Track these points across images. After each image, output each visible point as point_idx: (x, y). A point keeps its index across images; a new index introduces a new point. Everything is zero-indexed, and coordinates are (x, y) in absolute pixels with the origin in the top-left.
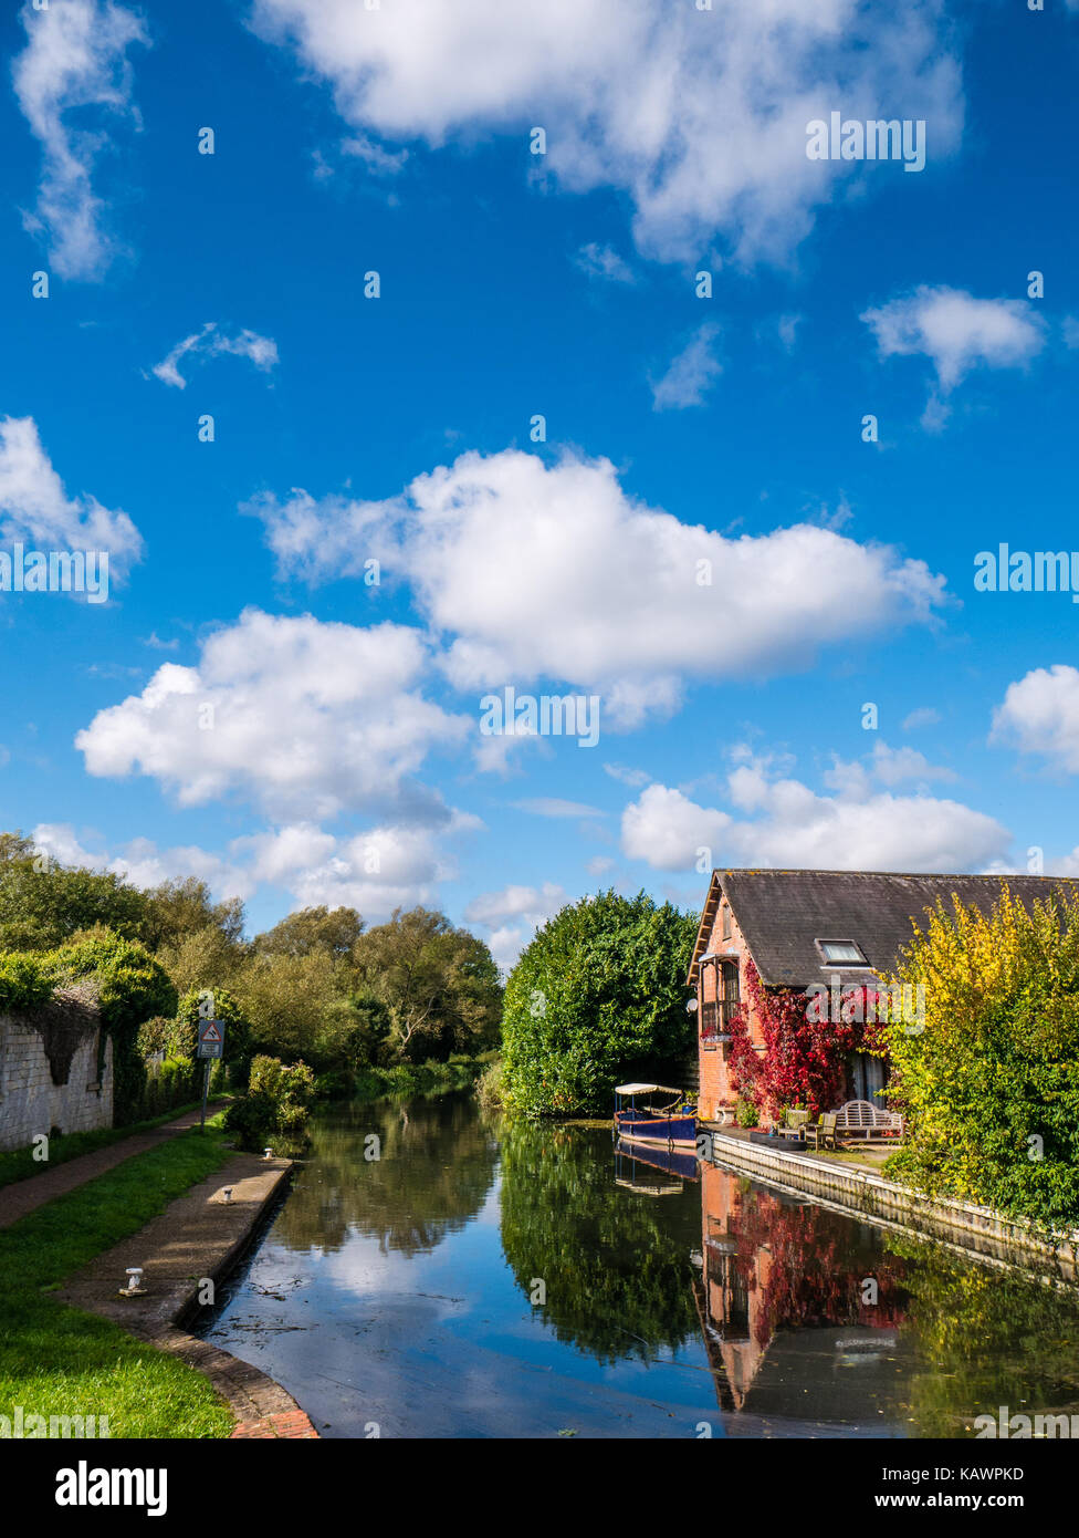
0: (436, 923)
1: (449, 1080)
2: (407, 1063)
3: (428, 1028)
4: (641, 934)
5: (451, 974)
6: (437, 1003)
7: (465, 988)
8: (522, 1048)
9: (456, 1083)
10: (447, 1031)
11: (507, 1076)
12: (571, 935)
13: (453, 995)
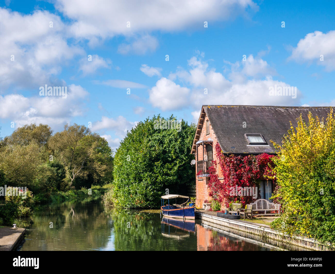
0: (83, 131)
1: (91, 196)
2: (73, 189)
3: (82, 175)
4: (172, 133)
5: (91, 153)
6: (85, 164)
7: (97, 158)
8: (122, 181)
9: (94, 197)
10: (90, 176)
11: (116, 193)
12: (142, 134)
13: (92, 161)
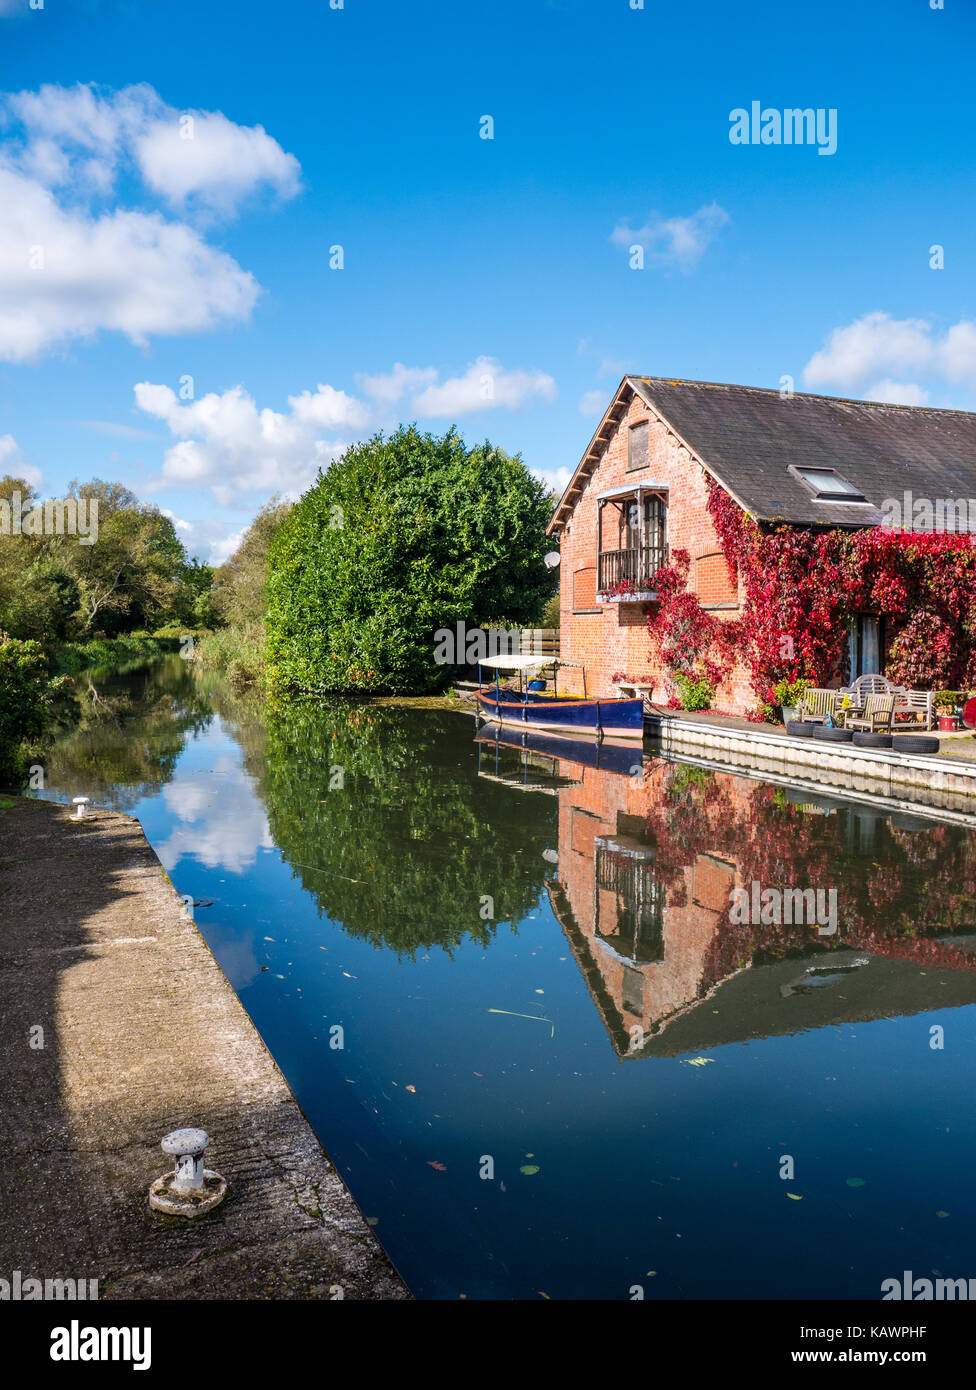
0: (117, 496)
1: (143, 654)
2: (102, 638)
3: (115, 603)
5: (138, 549)
6: (121, 579)
7: (151, 564)
8: (301, 615)
10: (135, 606)
11: (275, 648)
13: (140, 571)
